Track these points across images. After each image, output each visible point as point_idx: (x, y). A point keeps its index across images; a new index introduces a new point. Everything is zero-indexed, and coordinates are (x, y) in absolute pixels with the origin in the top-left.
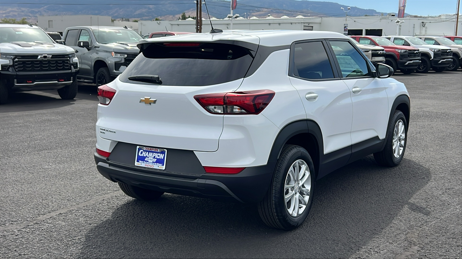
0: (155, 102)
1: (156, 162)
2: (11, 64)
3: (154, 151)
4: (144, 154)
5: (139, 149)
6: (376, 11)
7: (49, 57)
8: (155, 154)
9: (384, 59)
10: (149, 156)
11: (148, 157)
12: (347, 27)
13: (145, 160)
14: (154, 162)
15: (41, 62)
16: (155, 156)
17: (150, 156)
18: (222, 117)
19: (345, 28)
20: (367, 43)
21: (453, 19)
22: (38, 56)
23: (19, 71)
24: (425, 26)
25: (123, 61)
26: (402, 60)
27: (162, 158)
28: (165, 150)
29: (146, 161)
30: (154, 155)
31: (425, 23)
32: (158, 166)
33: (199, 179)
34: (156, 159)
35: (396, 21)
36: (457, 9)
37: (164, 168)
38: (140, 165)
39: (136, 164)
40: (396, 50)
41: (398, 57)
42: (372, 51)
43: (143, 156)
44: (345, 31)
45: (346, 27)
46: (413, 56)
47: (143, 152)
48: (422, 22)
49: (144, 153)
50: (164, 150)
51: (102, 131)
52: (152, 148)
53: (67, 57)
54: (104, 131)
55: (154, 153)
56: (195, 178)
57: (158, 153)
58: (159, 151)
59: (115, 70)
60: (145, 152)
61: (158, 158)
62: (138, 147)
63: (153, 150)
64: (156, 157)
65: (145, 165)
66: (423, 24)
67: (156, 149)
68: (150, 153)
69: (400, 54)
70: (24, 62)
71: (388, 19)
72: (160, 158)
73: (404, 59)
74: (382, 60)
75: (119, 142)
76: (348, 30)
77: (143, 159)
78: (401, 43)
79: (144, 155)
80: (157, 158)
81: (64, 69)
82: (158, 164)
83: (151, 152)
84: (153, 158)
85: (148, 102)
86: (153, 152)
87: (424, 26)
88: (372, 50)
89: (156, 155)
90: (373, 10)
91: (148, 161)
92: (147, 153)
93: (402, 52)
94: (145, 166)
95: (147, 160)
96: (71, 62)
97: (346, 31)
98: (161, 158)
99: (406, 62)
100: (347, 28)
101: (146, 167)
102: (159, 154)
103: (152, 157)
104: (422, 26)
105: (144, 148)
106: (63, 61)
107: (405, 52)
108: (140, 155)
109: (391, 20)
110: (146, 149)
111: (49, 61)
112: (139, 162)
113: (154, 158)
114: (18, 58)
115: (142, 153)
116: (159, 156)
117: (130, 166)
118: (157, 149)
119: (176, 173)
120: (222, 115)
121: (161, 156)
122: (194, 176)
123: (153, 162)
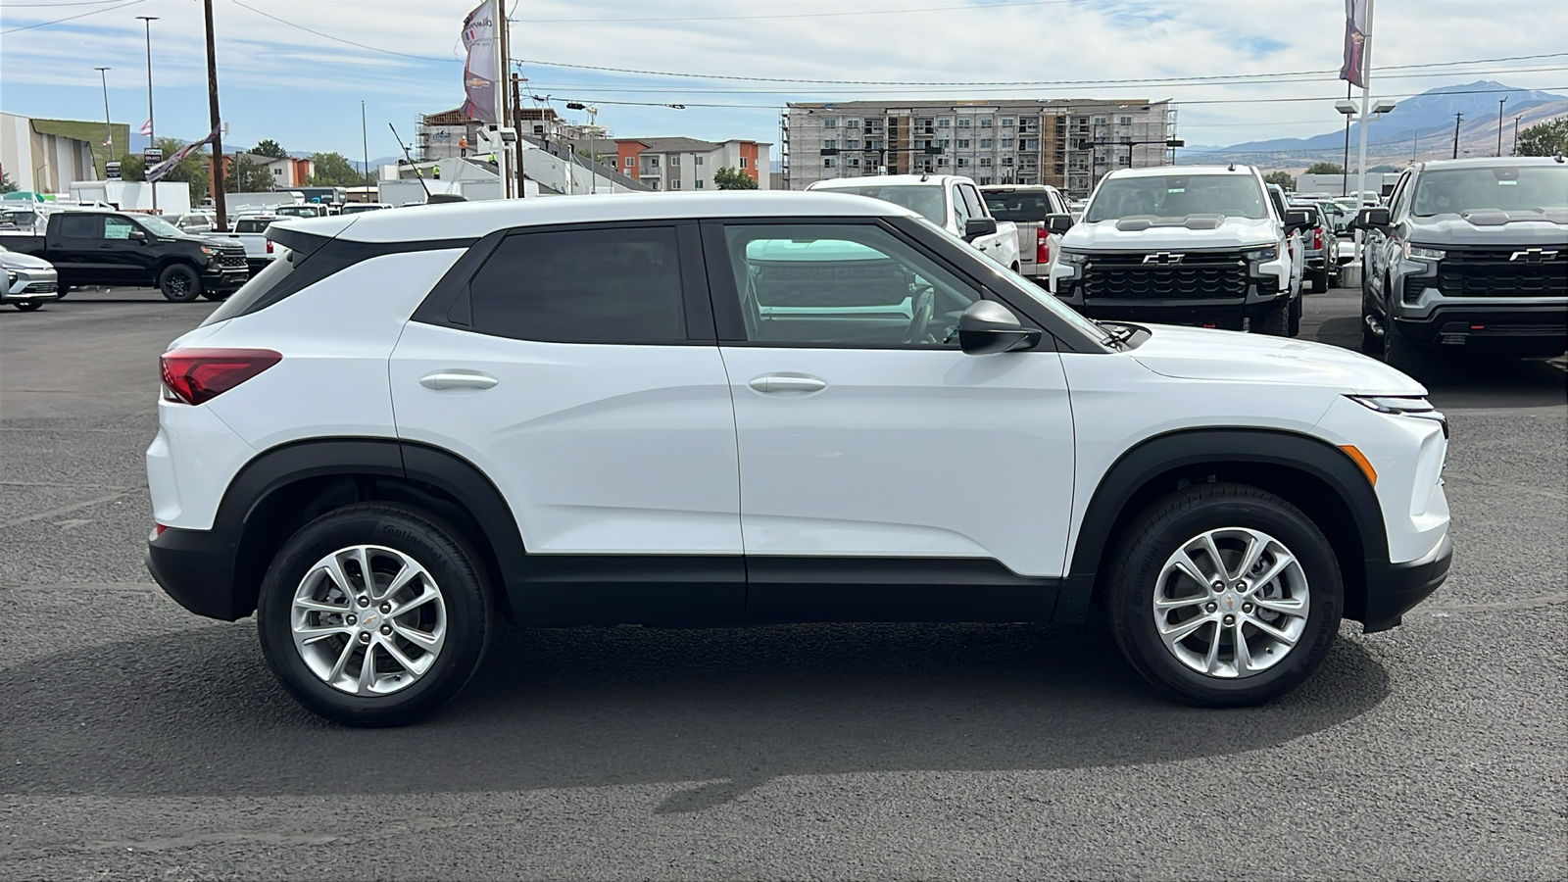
2: (1079, 277)
7: (1176, 258)
15: (1151, 271)
22: (1144, 256)
23: (1093, 296)
25: (1433, 273)
53: (1238, 260)
59: (1405, 302)
70: (1106, 273)
81: (1223, 294)
96: (1253, 275)
106: (1222, 271)
111: (1175, 271)
114: (1092, 262)
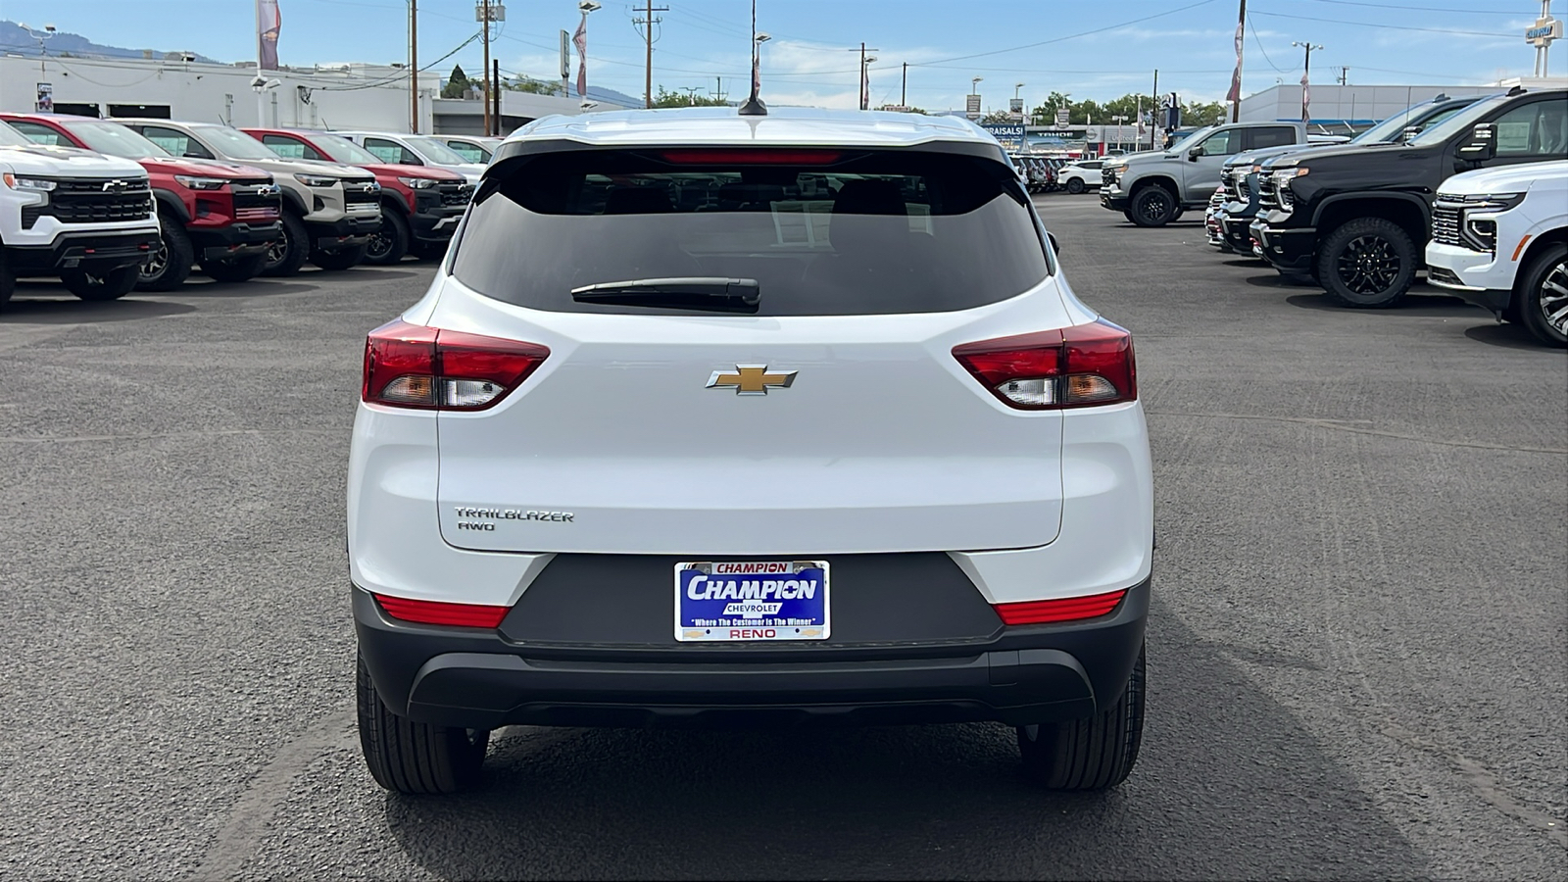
0: (788, 381)
1: (783, 614)
3: (768, 572)
4: (715, 591)
5: (686, 577)
6: (87, 40)
8: (773, 583)
9: (379, 210)
10: (741, 597)
11: (741, 601)
12: (48, 95)
13: (726, 612)
14: (771, 617)
16: (771, 590)
17: (748, 596)
18: (1058, 417)
19: (43, 99)
20: (292, 153)
21: (396, 80)
24: (310, 99)
26: (425, 213)
27: (810, 596)
28: (818, 563)
29: (727, 617)
30: (765, 590)
31: (308, 91)
32: (797, 631)
33: (989, 651)
34: (779, 605)
35: (254, 81)
36: (411, 49)
37: (825, 632)
38: (702, 635)
39: (681, 633)
40: (402, 180)
41: (409, 202)
42: (346, 183)
43: (708, 597)
44: (44, 109)
45: (43, 94)
46: (453, 199)
47: (711, 583)
48: (299, 87)
49: (715, 585)
50: (814, 564)
51: (465, 521)
52: (755, 564)
54: (490, 522)
55: (766, 583)
56: (974, 652)
57: (785, 578)
58: (789, 571)
60: (720, 584)
61: (788, 596)
62: (679, 567)
63: (761, 572)
64: (777, 596)
65: (732, 632)
66: (303, 94)
67: (778, 564)
68: (746, 583)
69: (416, 193)
71: (187, 71)
72: (800, 597)
73: (431, 209)
74: (374, 215)
75: (559, 554)
76: (55, 105)
77: (713, 610)
78: (391, 155)
79: (713, 593)
80: (782, 600)
82: (790, 621)
83: (751, 578)
84: (764, 601)
85: (752, 383)
86: (761, 579)
87: (305, 98)
88: (344, 179)
89: (779, 589)
90: (76, 36)
91: (740, 617)
92: (732, 584)
93: (419, 186)
94: (732, 636)
95: (736, 613)
97: (47, 108)
98: (804, 595)
99: (438, 221)
100: (49, 99)
101: (735, 638)
102: (793, 583)
103: (756, 596)
104: (299, 100)
105: (715, 565)
107: (432, 186)
108: (692, 594)
109: (199, 75)
110: (723, 569)
112: (694, 625)
113: (771, 598)
115: (701, 588)
116: (791, 590)
117: (649, 644)
118: (783, 564)
119: (890, 646)
120: (1057, 413)
121: (805, 590)
122: (968, 643)
123: (765, 617)
